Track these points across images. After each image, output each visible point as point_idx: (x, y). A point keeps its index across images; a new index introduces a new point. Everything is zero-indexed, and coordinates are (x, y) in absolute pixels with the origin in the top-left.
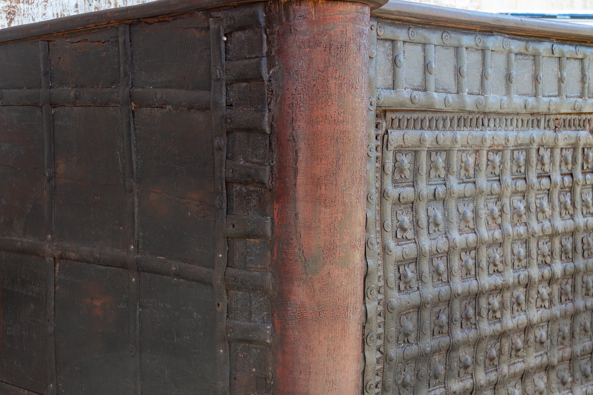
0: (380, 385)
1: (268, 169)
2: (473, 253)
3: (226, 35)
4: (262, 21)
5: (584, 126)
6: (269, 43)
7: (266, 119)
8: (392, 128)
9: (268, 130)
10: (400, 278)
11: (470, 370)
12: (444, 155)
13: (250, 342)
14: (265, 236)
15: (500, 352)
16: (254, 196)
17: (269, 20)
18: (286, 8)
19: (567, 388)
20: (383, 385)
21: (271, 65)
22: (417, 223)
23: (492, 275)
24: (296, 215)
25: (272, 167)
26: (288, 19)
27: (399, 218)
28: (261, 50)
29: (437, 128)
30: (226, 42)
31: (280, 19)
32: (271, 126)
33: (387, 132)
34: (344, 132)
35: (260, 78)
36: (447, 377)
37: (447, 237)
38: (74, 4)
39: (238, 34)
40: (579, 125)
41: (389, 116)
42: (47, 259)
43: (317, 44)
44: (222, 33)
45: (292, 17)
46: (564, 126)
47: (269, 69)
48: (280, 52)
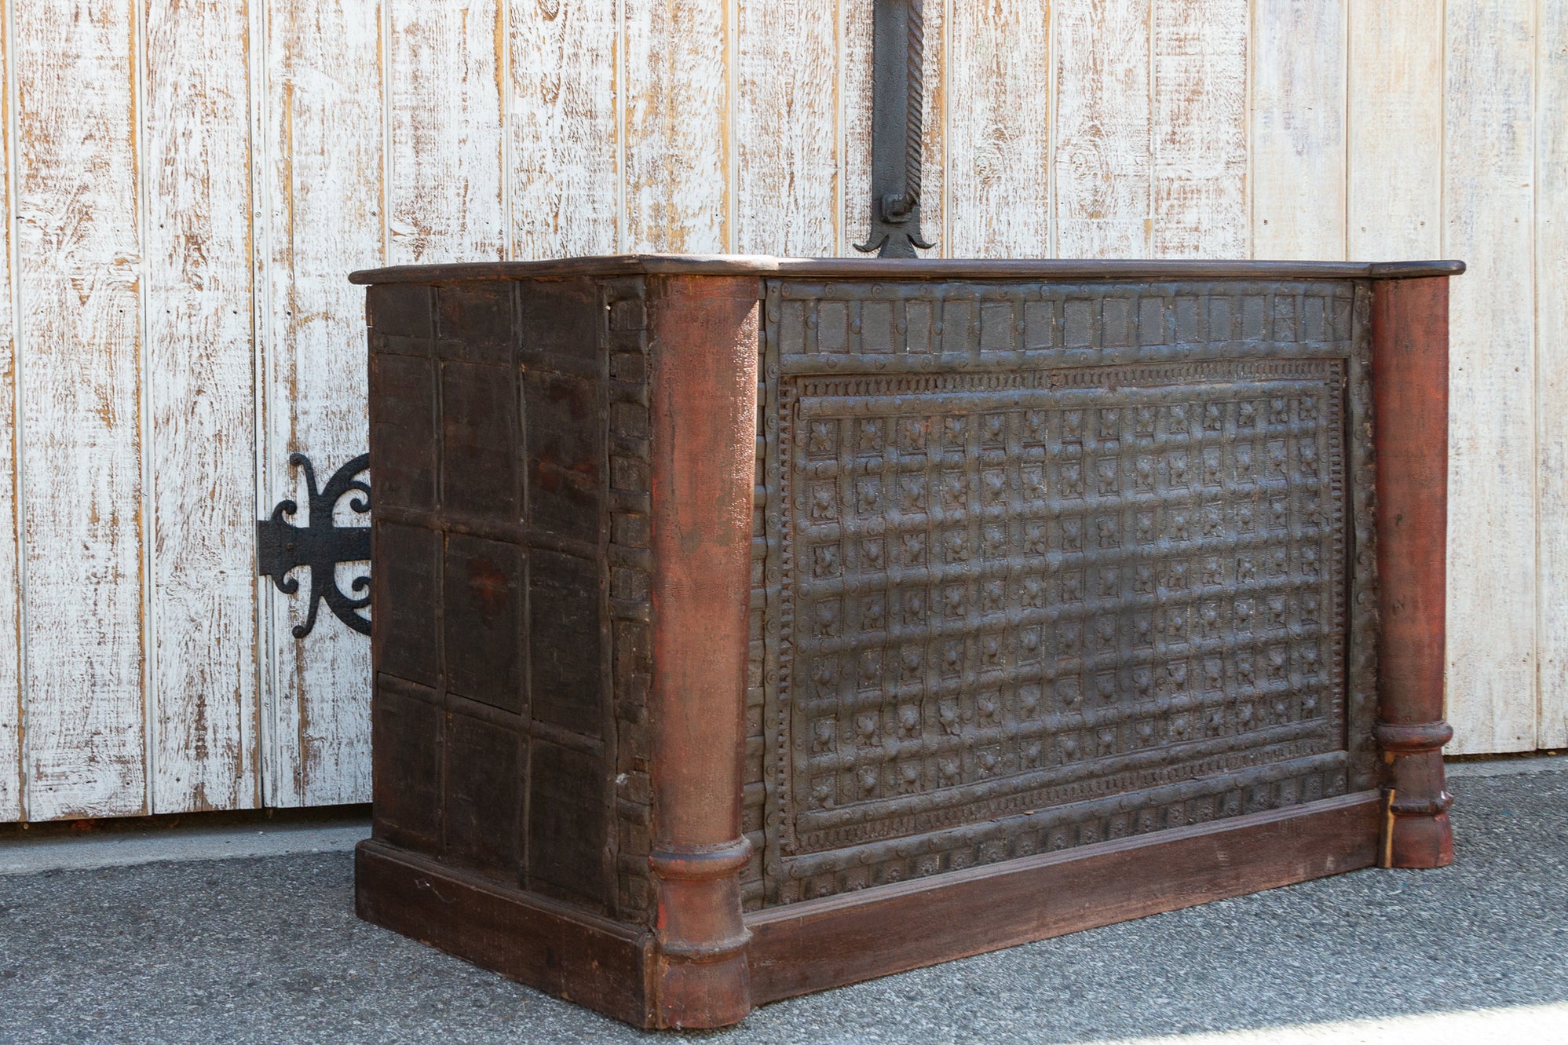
0: (789, 679)
1: (646, 442)
2: (922, 536)
3: (610, 304)
4: (642, 294)
5: (1100, 382)
6: (649, 316)
7: (645, 393)
8: (805, 394)
9: (646, 404)
10: (816, 562)
11: (918, 673)
12: (879, 423)
13: (630, 620)
14: (643, 512)
15: (964, 656)
16: (635, 469)
17: (649, 295)
18: (664, 283)
19: (1074, 710)
20: (794, 679)
21: (650, 339)
22: (841, 500)
23: (951, 563)
24: (673, 491)
25: (651, 442)
26: (665, 295)
27: (818, 495)
28: (641, 322)
29: (867, 393)
30: (610, 311)
31: (659, 293)
32: (650, 400)
33: (798, 401)
34: (722, 408)
35: (639, 351)
36: (882, 678)
37: (883, 518)
38: (498, 230)
39: (622, 304)
40: (1092, 382)
41: (800, 382)
42: (436, 532)
43: (694, 319)
44: (605, 302)
45: (669, 292)
46: (1067, 383)
47: (649, 342)
48: (657, 326)
